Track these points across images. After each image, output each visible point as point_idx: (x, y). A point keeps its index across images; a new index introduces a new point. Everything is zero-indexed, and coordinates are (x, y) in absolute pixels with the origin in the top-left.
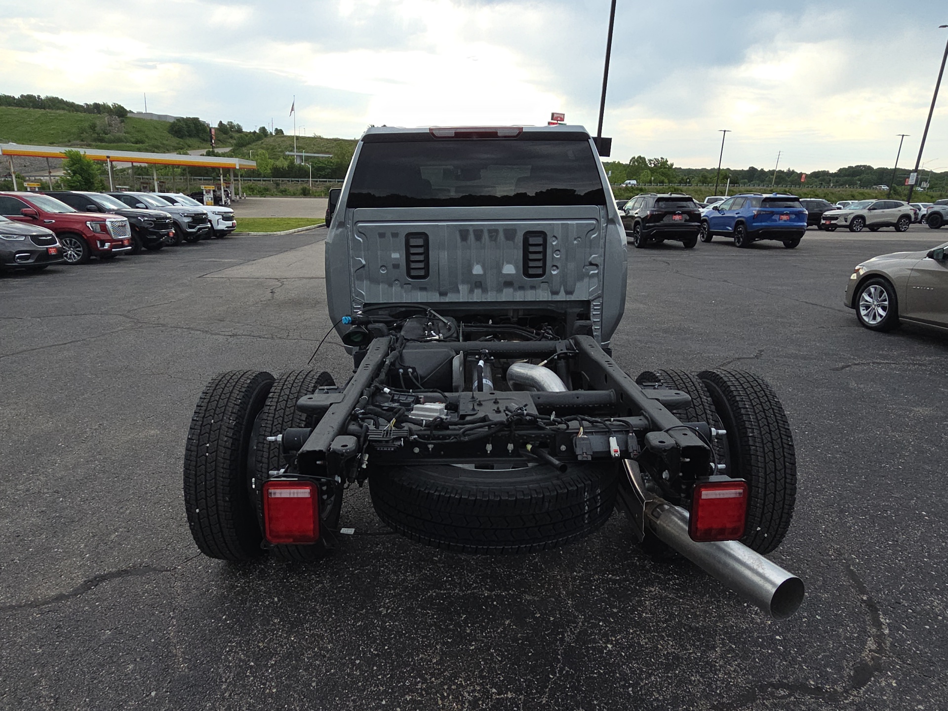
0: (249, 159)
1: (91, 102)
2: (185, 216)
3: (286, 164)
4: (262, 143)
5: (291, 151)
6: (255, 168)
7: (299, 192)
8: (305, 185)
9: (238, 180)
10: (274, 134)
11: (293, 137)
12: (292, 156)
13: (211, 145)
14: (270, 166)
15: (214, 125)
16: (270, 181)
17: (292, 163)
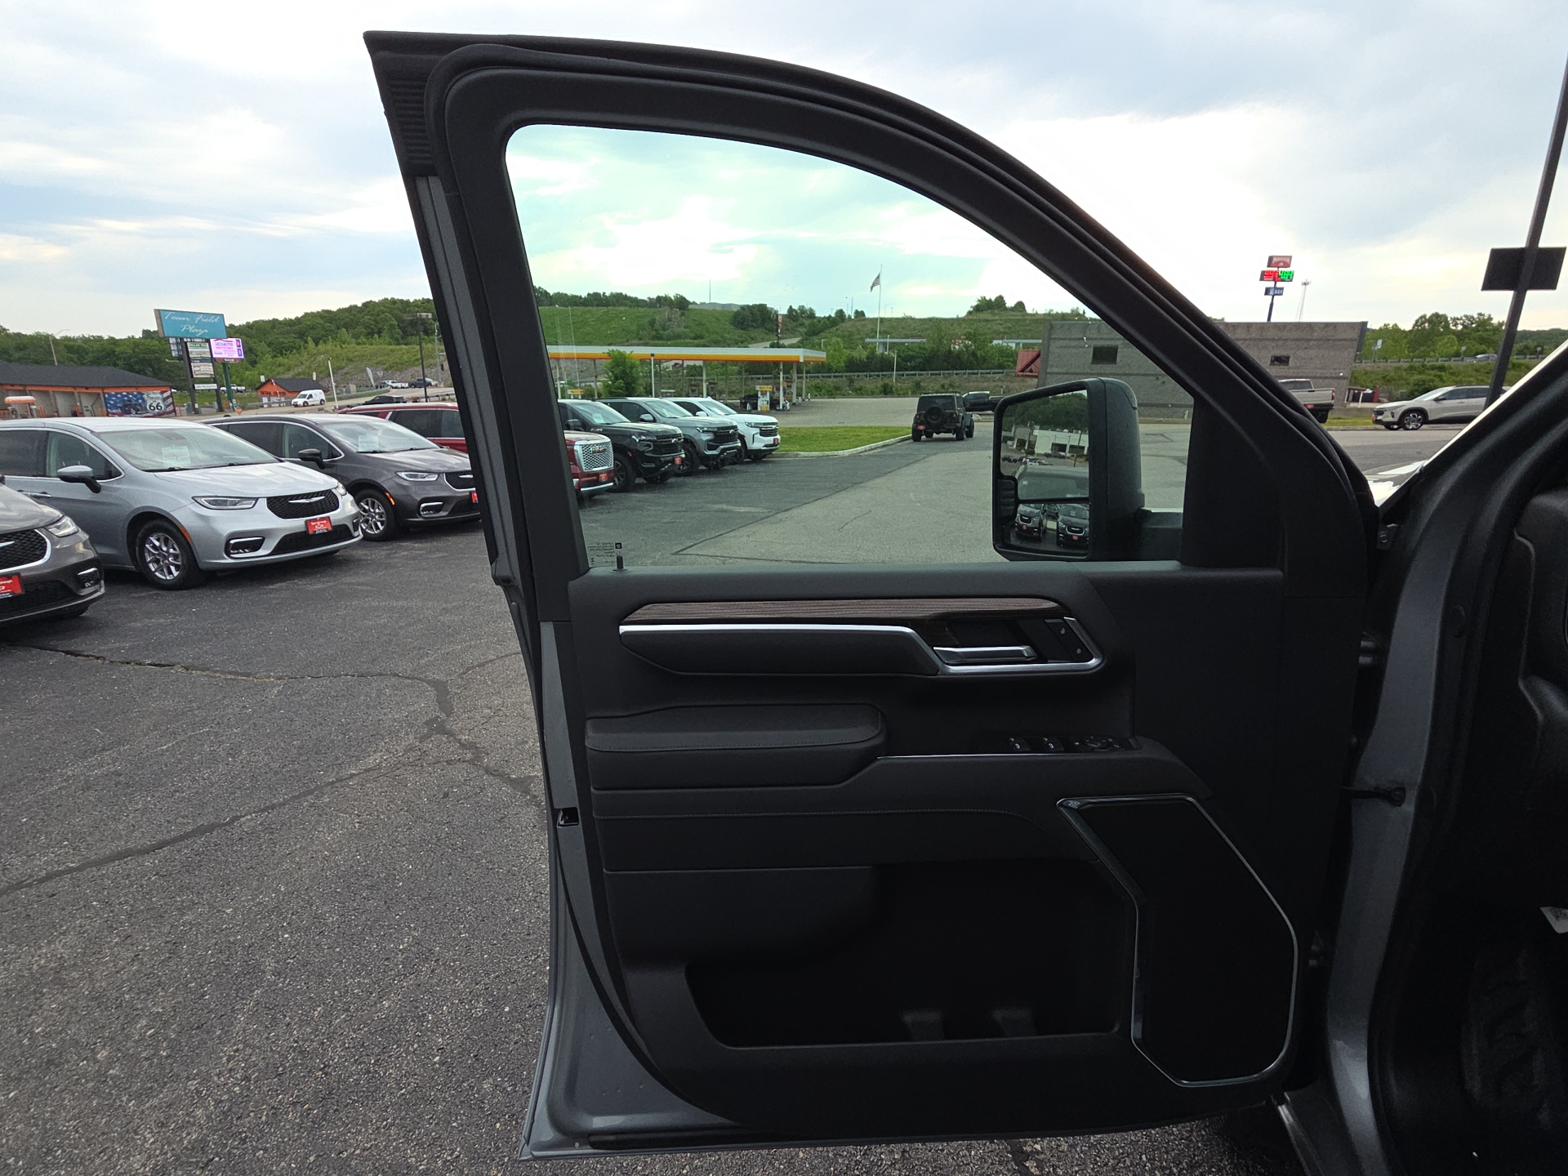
0: (820, 349)
1: (654, 296)
2: (704, 432)
3: (864, 354)
4: (837, 329)
5: (874, 337)
6: (825, 360)
7: (877, 391)
8: (887, 381)
9: (801, 378)
10: (853, 317)
11: (877, 319)
12: (872, 343)
13: (777, 335)
14: (844, 358)
15: (783, 311)
16: (842, 377)
17: (873, 352)
